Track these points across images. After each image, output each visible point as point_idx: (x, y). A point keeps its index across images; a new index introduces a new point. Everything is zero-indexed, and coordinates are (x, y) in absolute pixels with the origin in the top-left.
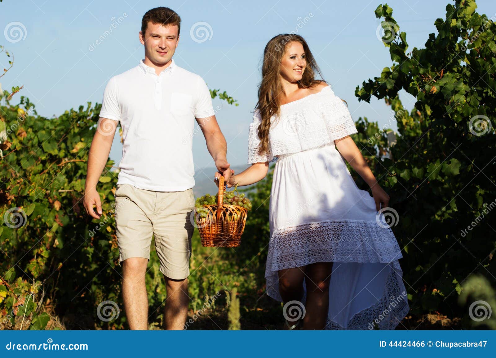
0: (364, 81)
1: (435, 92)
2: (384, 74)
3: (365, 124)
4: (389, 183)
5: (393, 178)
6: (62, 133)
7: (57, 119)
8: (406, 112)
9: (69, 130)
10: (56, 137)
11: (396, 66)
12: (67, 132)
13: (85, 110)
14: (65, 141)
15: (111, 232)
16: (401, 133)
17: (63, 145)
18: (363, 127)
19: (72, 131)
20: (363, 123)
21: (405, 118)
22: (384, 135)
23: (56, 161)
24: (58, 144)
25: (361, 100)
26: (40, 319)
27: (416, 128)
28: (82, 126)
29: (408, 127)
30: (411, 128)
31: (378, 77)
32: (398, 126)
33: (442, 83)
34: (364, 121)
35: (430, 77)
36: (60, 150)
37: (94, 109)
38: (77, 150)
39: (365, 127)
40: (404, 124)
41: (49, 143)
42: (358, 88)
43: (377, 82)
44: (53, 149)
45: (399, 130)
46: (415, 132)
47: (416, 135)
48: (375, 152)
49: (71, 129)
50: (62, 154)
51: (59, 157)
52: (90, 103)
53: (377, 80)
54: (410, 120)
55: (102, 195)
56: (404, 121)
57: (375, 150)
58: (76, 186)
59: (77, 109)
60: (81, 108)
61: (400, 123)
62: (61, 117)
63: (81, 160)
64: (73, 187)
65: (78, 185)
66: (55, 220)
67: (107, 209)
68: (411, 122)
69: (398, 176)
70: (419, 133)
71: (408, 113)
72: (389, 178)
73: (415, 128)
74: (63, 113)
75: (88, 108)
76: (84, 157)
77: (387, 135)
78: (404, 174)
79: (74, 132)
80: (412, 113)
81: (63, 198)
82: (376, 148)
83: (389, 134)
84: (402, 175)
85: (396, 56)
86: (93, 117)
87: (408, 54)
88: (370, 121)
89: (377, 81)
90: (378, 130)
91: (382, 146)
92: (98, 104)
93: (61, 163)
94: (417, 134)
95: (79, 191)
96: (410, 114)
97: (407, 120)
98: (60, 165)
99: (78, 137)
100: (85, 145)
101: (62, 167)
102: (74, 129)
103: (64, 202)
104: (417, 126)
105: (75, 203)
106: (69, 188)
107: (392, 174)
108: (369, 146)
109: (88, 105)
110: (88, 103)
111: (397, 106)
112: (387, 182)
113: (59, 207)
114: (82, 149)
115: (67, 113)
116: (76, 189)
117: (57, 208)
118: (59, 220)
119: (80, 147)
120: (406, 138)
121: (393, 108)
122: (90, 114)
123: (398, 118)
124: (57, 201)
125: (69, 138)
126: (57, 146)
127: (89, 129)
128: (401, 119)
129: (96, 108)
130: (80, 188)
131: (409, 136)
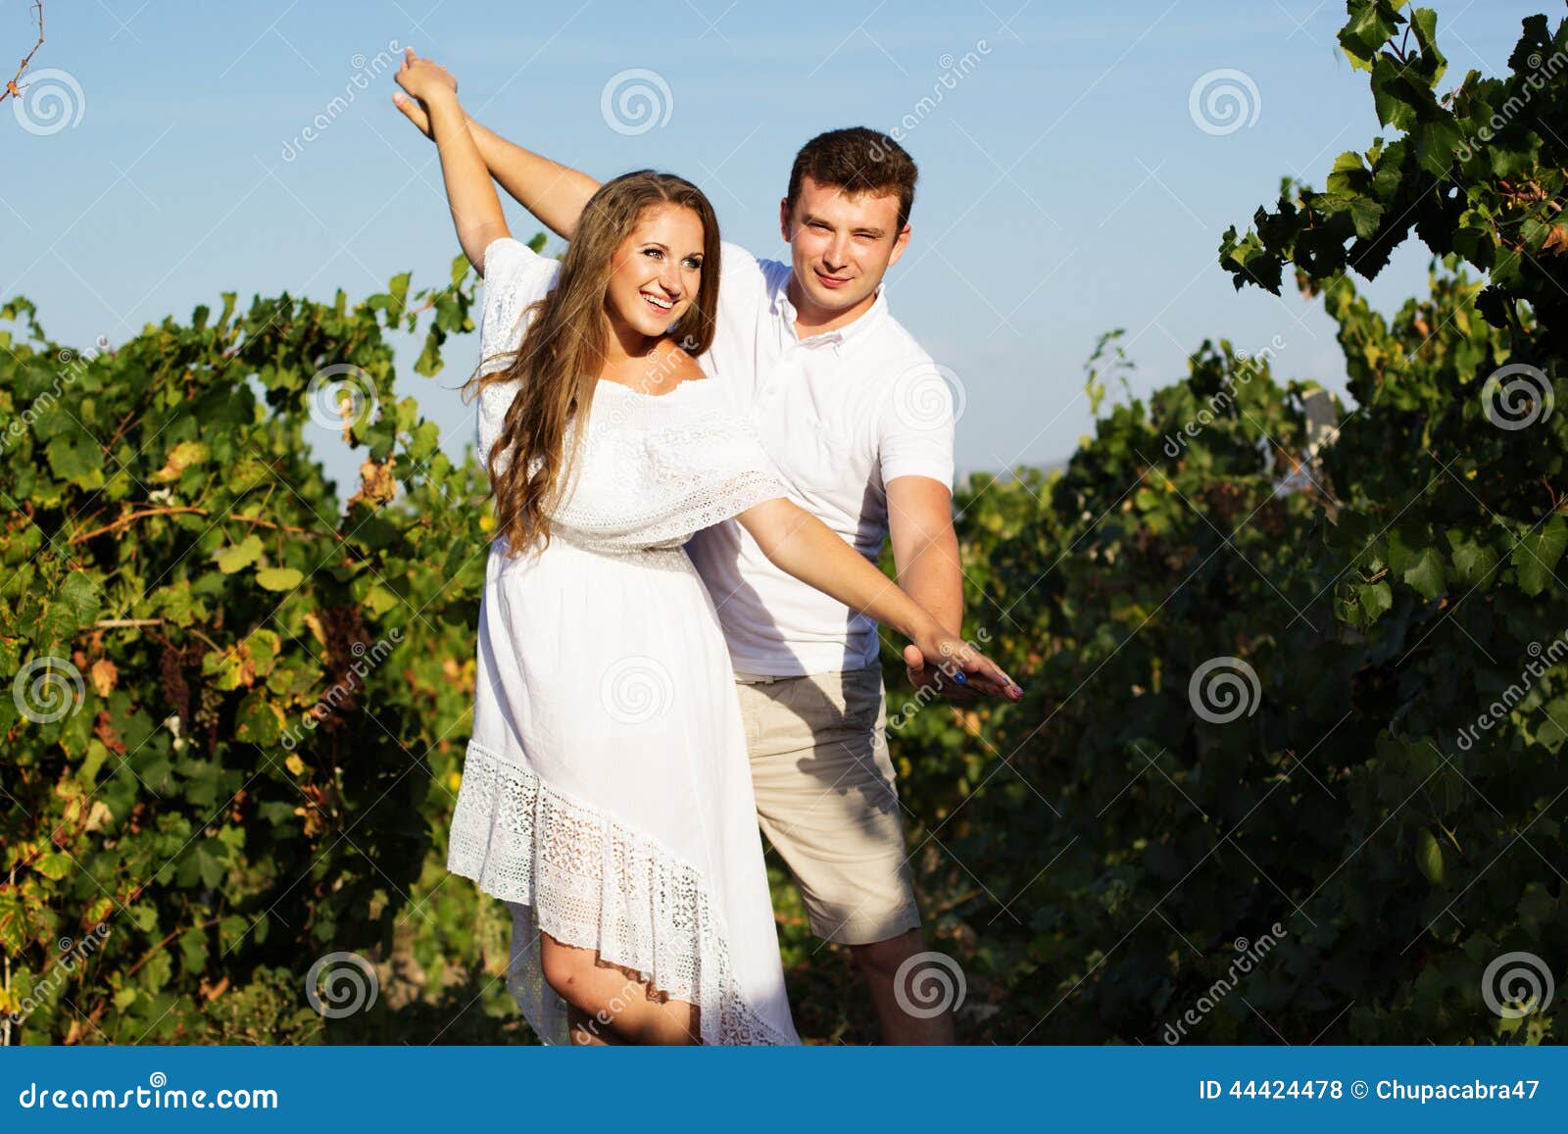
0: (1261, 208)
1: (1562, 249)
2: (1339, 180)
3: (1225, 364)
4: (1362, 610)
5: (1375, 588)
6: (122, 407)
7: (112, 354)
8: (1375, 321)
9: (148, 398)
10: (100, 422)
11: (1386, 145)
12: (142, 405)
13: (212, 321)
14: (134, 438)
15: (302, 775)
16: (1357, 396)
17: (126, 455)
18: (1218, 372)
19: (159, 401)
20: (1216, 360)
21: (1374, 344)
22: (1291, 403)
23: (98, 513)
24: (106, 450)
25: (1246, 283)
27: (1419, 380)
28: (203, 379)
29: (1391, 379)
30: (1402, 380)
31: (1316, 191)
32: (1349, 372)
34: (1221, 353)
35: (1536, 188)
36: (111, 469)
37: (246, 317)
38: (176, 470)
39: (1222, 373)
40: (1372, 364)
41: (73, 444)
42: (1230, 235)
43: (1313, 210)
44: (87, 470)
45: (1350, 387)
46: (1415, 395)
47: (1417, 405)
48: (1258, 462)
49: (154, 395)
50: (119, 487)
51: (109, 497)
52: (231, 297)
53: (1313, 202)
54: (1392, 349)
55: (268, 640)
56: (1372, 353)
57: (1260, 455)
58: (170, 606)
59: (185, 321)
60: (201, 314)
61: (1356, 361)
62: (128, 349)
63: (190, 509)
64: (161, 608)
65: (180, 600)
66: (97, 730)
67: (287, 691)
68: (1396, 358)
69: (1394, 582)
70: (1430, 399)
71: (1384, 324)
72: (1363, 590)
73: (1414, 379)
74: (138, 333)
75: (225, 315)
76: (203, 497)
77: (1302, 402)
78: (1420, 572)
79: (166, 406)
80: (1396, 325)
81: (131, 649)
82: (1263, 449)
83: (1311, 398)
84: (1410, 576)
85: (1399, 106)
86: (242, 347)
87: (1446, 98)
88: (1241, 353)
89: (1309, 208)
90: (1270, 386)
91: (1286, 440)
92: (262, 298)
93: (117, 520)
94: (1424, 402)
95: (182, 625)
96: (1389, 330)
97: (1382, 351)
98: (115, 525)
99: (192, 420)
100: (204, 453)
101: (119, 537)
102: (166, 395)
103: (135, 661)
104: (1421, 374)
105: (168, 665)
106: (148, 609)
107: (1372, 574)
108: (1238, 441)
109: (226, 304)
110: (224, 295)
111: (1345, 298)
112: (1352, 607)
113: (112, 684)
114: (196, 466)
115: (152, 331)
116: (171, 618)
117: (102, 686)
118: (110, 732)
119: (188, 463)
120: (1384, 417)
121: (1332, 307)
122: (234, 338)
123: (1351, 343)
124: (102, 661)
125: (148, 427)
126: (102, 457)
127: (230, 392)
128: (1361, 347)
129: (252, 312)
130: (188, 614)
131: (1392, 409)
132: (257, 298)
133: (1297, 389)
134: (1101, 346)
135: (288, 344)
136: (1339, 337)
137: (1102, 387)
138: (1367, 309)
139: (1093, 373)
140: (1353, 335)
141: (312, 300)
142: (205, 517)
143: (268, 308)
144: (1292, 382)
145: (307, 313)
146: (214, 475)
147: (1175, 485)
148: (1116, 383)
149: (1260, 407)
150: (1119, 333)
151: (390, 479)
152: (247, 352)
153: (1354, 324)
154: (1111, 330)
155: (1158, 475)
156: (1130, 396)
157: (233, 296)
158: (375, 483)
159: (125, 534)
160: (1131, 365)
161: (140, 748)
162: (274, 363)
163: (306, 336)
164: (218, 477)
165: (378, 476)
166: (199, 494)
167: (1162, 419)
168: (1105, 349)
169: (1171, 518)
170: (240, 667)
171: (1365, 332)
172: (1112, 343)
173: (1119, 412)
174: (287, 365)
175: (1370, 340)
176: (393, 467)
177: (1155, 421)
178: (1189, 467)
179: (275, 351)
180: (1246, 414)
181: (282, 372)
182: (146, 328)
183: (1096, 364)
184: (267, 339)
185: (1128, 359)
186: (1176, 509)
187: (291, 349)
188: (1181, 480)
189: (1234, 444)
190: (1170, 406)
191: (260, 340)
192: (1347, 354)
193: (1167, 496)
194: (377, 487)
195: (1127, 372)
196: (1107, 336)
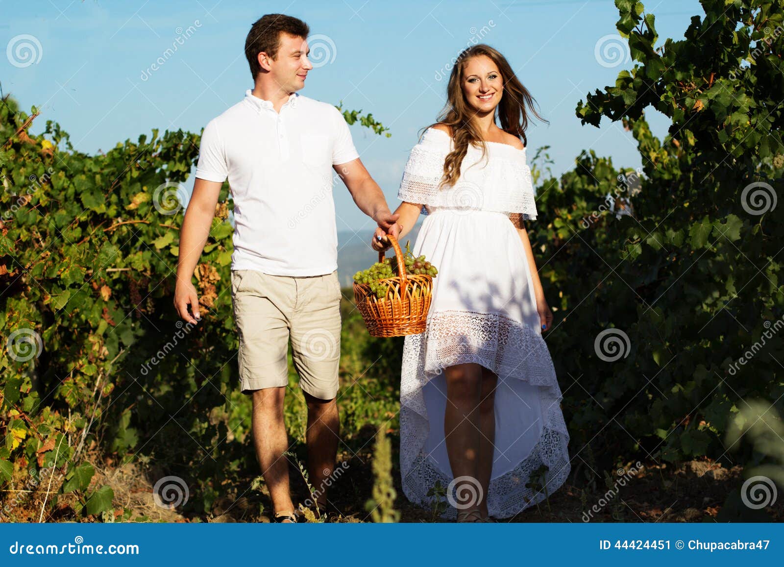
0: (590, 93)
1: (700, 109)
2: (621, 81)
3: (592, 160)
4: (629, 254)
5: (635, 246)
6: (112, 178)
7: (104, 156)
8: (655, 141)
9: (124, 174)
10: (103, 184)
11: (639, 68)
12: (120, 177)
13: (148, 141)
14: (117, 191)
16: (648, 174)
17: (114, 198)
18: (589, 165)
19: (129, 176)
20: (588, 159)
21: (654, 151)
23: (103, 223)
24: (106, 196)
25: (586, 123)
26: (79, 472)
27: (672, 166)
28: (143, 167)
29: (660, 165)
30: (665, 166)
31: (610, 86)
33: (712, 94)
34: (590, 156)
35: (693, 85)
36: (109, 205)
37: (162, 140)
38: (136, 204)
39: (591, 165)
40: (653, 160)
41: (92, 194)
42: (580, 104)
44: (99, 204)
45: (644, 170)
46: (670, 173)
47: (671, 177)
49: (126, 173)
50: (112, 212)
51: (108, 216)
52: (156, 131)
53: (610, 90)
54: (662, 153)
56: (653, 155)
58: (134, 262)
59: (135, 140)
60: (142, 138)
61: (646, 159)
62: (111, 153)
63: (142, 221)
64: (130, 263)
65: (138, 260)
66: (103, 315)
68: (664, 157)
69: (643, 243)
70: (677, 174)
71: (659, 142)
72: (630, 247)
73: (670, 166)
74: (114, 146)
75: (153, 139)
76: (147, 217)
78: (653, 239)
79: (132, 178)
80: (665, 143)
81: (115, 282)
84: (649, 241)
85: (639, 53)
86: (161, 153)
87: (658, 49)
88: (599, 155)
89: (609, 93)
90: (612, 170)
93: (111, 226)
94: (674, 176)
95: (139, 270)
96: (662, 145)
97: (658, 154)
98: (110, 228)
99: (139, 184)
100: (148, 197)
101: (111, 233)
102: (131, 173)
103: (117, 287)
104: (673, 164)
105: (133, 288)
106: (124, 265)
107: (634, 240)
108: (598, 195)
109: (154, 134)
110: (153, 130)
111: (642, 131)
112: (625, 253)
113: (109, 296)
114: (145, 203)
115: (120, 146)
116: (134, 268)
117: (105, 297)
118: (108, 316)
119: (141, 201)
120: (657, 182)
121: (636, 135)
122: (157, 149)
123: (644, 151)
124: (105, 286)
125: (124, 187)
126: (104, 199)
127: (155, 172)
128: (648, 152)
129: (165, 137)
130: (142, 265)
131: (661, 179)
132: (167, 131)
133: (623, 172)
134: (538, 153)
135: (180, 152)
136: (639, 148)
137: (539, 172)
138: (652, 135)
139: (535, 165)
140: (645, 147)
141: (192, 132)
142: (148, 225)
143: (173, 136)
144: (622, 169)
145: (189, 138)
146: (152, 207)
147: (572, 216)
148: (545, 170)
149: (607, 180)
150: (547, 147)
151: (226, 209)
152: (163, 155)
153: (645, 143)
154: (544, 146)
155: (564, 212)
156: (551, 176)
157: (157, 130)
158: (220, 211)
159: (114, 232)
160: (552, 162)
161: (120, 324)
162: (174, 160)
163: (189, 149)
164: (154, 208)
165: (221, 208)
166: (146, 215)
167: (566, 187)
168: (540, 154)
169: (570, 231)
170: (164, 288)
171: (650, 146)
172: (544, 152)
173: (546, 184)
174: (180, 161)
175: (652, 149)
176: (227, 205)
177: (563, 188)
178: (578, 208)
179: (175, 155)
180: (601, 183)
181: (178, 164)
182: (118, 144)
183: (536, 161)
184: (172, 149)
185: (551, 160)
186: (572, 227)
187: (182, 154)
188: (574, 214)
189: (596, 197)
190: (570, 181)
191: (169, 149)
192: (643, 156)
193: (568, 221)
194: (221, 213)
195: (550, 165)
196: (542, 148)
